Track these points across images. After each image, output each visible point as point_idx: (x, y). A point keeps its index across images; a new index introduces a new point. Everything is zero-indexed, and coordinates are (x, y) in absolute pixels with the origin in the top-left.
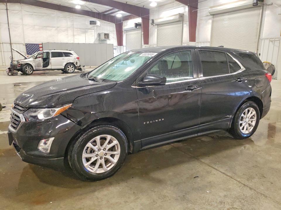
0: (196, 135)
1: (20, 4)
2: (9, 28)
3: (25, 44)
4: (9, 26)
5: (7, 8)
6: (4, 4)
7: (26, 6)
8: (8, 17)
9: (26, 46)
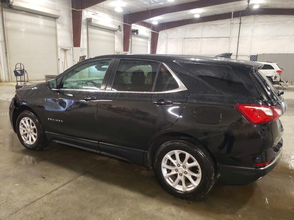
0: (99, 152)
1: (254, 15)
2: (238, 41)
3: (250, 56)
4: (238, 39)
5: (240, 22)
6: (239, 18)
7: (261, 17)
8: (239, 31)
9: (251, 57)
